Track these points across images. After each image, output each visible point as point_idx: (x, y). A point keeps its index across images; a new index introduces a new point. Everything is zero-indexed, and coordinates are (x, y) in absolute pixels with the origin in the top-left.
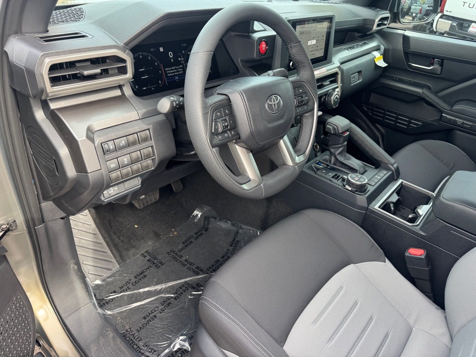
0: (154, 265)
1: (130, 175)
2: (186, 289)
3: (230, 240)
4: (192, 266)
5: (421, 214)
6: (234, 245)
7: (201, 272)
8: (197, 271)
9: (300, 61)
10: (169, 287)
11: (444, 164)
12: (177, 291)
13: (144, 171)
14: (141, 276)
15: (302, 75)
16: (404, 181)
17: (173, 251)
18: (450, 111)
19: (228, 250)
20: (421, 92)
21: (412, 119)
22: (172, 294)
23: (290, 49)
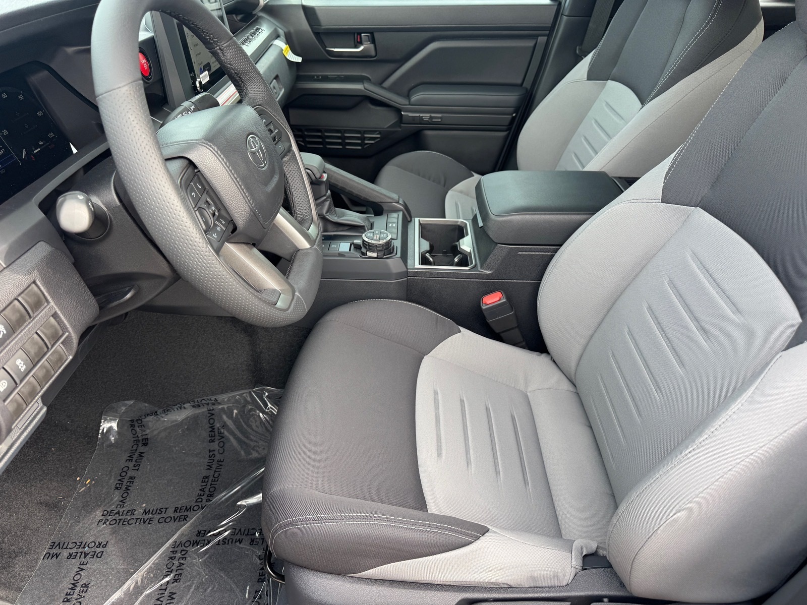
0: (89, 556)
1: (38, 391)
2: (183, 553)
3: (205, 434)
4: (165, 513)
5: (469, 251)
6: (217, 438)
7: (188, 512)
8: (181, 514)
9: (242, 71)
10: (150, 571)
11: (434, 181)
12: (169, 567)
13: (57, 371)
14: (77, 591)
15: (251, 95)
16: (421, 219)
17: (108, 512)
18: (410, 104)
19: (210, 451)
20: (363, 88)
21: (365, 132)
22: (163, 578)
23: (221, 54)
